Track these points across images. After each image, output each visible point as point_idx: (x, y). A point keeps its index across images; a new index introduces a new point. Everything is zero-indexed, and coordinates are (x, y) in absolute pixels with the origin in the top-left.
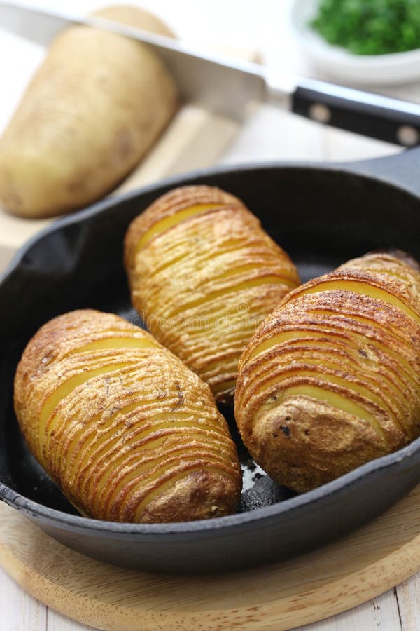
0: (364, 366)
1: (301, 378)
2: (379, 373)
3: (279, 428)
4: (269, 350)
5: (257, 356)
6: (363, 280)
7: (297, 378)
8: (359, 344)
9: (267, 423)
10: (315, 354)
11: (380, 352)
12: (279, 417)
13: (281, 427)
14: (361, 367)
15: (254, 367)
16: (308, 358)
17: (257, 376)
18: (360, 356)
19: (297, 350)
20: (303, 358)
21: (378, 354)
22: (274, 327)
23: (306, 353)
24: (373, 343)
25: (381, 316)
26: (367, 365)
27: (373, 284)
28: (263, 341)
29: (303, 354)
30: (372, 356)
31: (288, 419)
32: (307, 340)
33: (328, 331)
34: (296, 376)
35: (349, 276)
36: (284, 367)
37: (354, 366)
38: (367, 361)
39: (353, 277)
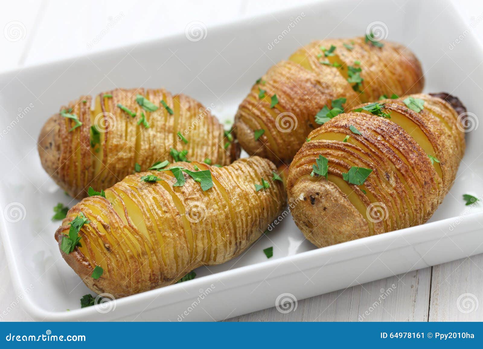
0: (384, 185)
1: (339, 172)
2: (391, 195)
3: (309, 196)
4: (330, 141)
5: (320, 141)
6: (417, 123)
7: (337, 171)
8: (388, 170)
9: (304, 188)
10: (357, 161)
11: (399, 181)
12: (313, 189)
13: (311, 196)
14: (381, 185)
15: (315, 147)
16: (351, 161)
17: (314, 154)
18: (385, 177)
19: (347, 152)
20: (348, 159)
21: (396, 182)
22: (342, 127)
23: (351, 157)
24: (398, 173)
25: (413, 157)
26: (386, 185)
27: (423, 129)
28: (331, 131)
29: (349, 157)
30: (392, 181)
31: (318, 194)
32: (357, 149)
33: (373, 150)
34: (337, 169)
35: (410, 115)
36: (333, 159)
37: (378, 182)
38: (388, 183)
39: (412, 117)
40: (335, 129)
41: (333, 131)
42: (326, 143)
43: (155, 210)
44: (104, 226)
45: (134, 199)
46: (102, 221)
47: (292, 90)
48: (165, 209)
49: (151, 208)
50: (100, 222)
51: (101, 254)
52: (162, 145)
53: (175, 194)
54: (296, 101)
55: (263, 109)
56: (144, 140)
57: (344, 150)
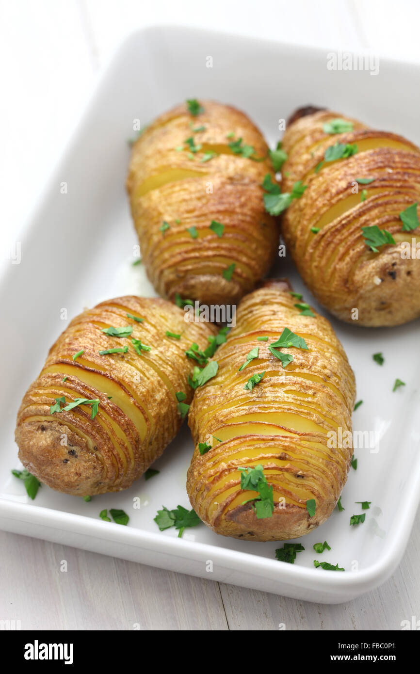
40: (341, 196)
41: (341, 200)
42: (351, 214)
43: (303, 401)
44: (281, 458)
45: (272, 411)
46: (274, 455)
47: (223, 203)
48: (310, 392)
49: (298, 402)
50: (272, 457)
51: (297, 488)
52: (175, 356)
53: (295, 372)
54: (238, 210)
55: (214, 245)
56: (161, 365)
57: (375, 207)
